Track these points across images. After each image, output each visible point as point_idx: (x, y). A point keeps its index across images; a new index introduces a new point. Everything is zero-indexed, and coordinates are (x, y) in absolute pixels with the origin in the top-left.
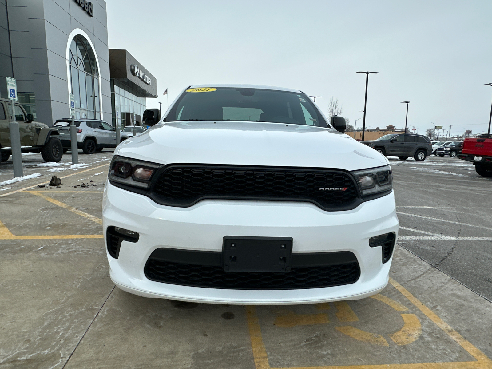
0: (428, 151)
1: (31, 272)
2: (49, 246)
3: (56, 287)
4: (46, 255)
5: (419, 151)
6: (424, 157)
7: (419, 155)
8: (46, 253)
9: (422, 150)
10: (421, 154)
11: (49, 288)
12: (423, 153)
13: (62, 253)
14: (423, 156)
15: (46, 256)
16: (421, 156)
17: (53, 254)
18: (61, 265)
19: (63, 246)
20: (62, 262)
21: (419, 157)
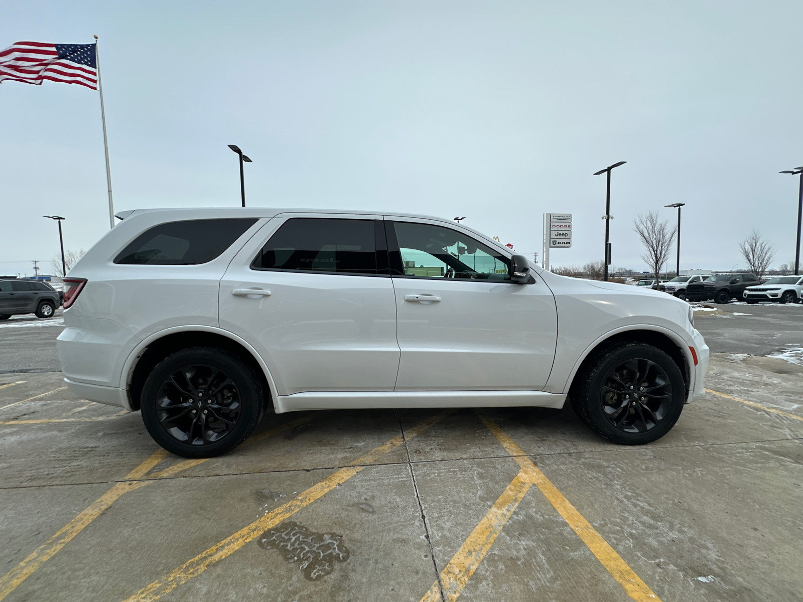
0: (55, 302)
1: (755, 529)
2: (679, 570)
3: (727, 483)
4: (708, 549)
5: (42, 303)
6: (51, 310)
7: (43, 309)
8: (704, 551)
9: (47, 302)
10: (47, 307)
11: (738, 488)
12: (48, 306)
13: (672, 527)
14: (49, 309)
15: (709, 545)
16: (46, 310)
17: (692, 540)
18: (695, 506)
19: (654, 543)
20: (690, 511)
21: (44, 312)
